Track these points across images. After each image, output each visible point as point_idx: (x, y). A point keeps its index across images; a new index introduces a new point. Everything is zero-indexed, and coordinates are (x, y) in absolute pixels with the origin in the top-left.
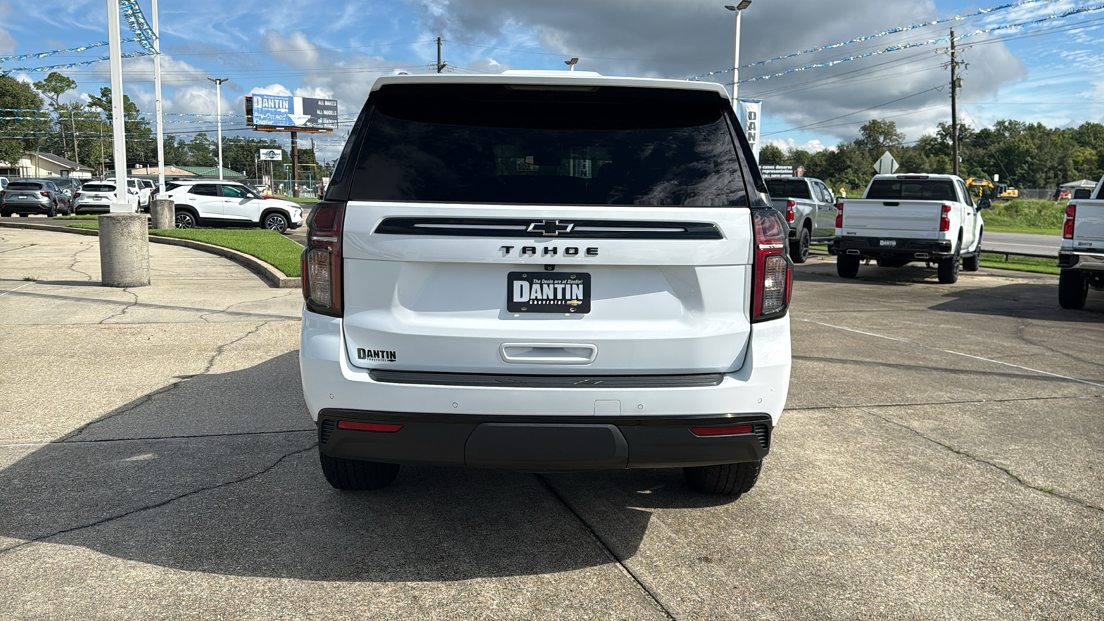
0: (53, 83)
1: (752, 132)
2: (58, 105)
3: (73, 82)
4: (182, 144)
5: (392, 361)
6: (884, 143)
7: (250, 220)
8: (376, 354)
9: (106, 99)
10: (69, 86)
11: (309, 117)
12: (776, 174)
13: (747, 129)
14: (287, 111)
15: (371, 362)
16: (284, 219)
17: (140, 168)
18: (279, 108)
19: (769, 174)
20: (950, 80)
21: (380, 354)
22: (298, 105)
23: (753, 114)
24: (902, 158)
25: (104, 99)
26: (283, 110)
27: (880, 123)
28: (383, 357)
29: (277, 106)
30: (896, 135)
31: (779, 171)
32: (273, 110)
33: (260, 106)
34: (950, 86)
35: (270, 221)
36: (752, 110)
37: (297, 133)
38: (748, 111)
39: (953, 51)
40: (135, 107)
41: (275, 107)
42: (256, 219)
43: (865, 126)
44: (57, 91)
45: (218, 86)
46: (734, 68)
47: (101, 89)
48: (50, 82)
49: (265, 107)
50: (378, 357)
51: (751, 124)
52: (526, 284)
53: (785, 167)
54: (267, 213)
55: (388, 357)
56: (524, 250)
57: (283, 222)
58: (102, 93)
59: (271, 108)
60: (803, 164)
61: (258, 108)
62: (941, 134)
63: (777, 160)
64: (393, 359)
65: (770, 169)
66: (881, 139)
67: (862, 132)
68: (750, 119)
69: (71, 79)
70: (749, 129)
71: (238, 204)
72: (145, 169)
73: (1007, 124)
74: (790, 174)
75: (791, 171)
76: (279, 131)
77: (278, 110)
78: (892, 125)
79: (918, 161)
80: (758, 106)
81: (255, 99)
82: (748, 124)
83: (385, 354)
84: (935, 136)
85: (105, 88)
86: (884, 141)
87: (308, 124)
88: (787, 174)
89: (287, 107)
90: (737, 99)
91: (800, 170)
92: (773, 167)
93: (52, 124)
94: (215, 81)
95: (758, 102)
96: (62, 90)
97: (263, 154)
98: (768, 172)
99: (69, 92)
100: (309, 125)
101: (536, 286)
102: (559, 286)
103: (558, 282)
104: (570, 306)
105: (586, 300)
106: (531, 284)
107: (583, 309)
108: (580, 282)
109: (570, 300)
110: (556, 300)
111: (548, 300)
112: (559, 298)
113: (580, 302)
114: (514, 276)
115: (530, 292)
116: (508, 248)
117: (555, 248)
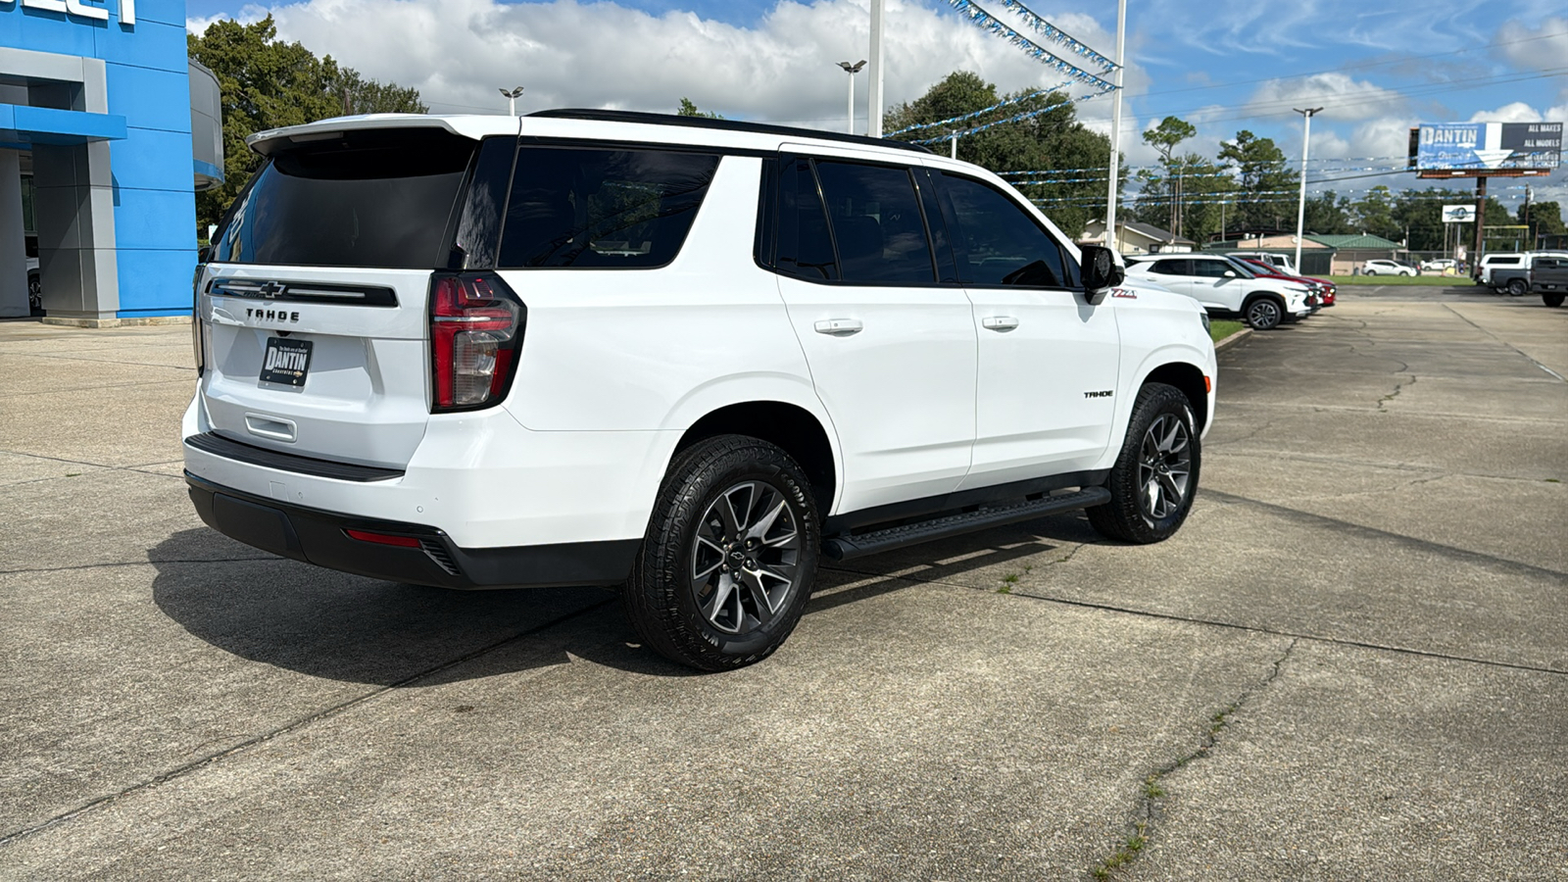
0: (1167, 131)
2: (1169, 158)
3: (1192, 128)
4: (1344, 202)
7: (1227, 309)
9: (1244, 147)
10: (1186, 134)
11: (1510, 152)
14: (1473, 145)
16: (1277, 308)
17: (1250, 238)
18: (1461, 141)
22: (1494, 135)
25: (1240, 147)
26: (1467, 145)
29: (1457, 140)
32: (1450, 145)
33: (1430, 142)
35: (1256, 310)
37: (1488, 179)
40: (1281, 155)
41: (1454, 141)
42: (1236, 307)
44: (1170, 141)
45: (1308, 119)
47: (1238, 133)
48: (1164, 130)
49: (1439, 142)
52: (274, 350)
54: (1253, 298)
56: (257, 313)
57: (1274, 312)
58: (1238, 139)
59: (1448, 142)
61: (1426, 145)
69: (1189, 125)
71: (1212, 286)
72: (1256, 240)
76: (1457, 177)
77: (1459, 145)
81: (1423, 132)
85: (1243, 132)
87: (1507, 162)
89: (1474, 139)
93: (1159, 184)
94: (1304, 113)
96: (1178, 139)
97: (1447, 213)
99: (1186, 142)
100: (1511, 164)
101: (280, 353)
102: (293, 355)
103: (293, 350)
104: (294, 377)
105: (305, 373)
106: (278, 350)
107: (301, 382)
108: (305, 351)
109: (296, 371)
110: (288, 369)
111: (284, 369)
112: (291, 367)
113: (301, 374)
114: (271, 342)
115: (278, 360)
116: (250, 311)
117: (273, 312)
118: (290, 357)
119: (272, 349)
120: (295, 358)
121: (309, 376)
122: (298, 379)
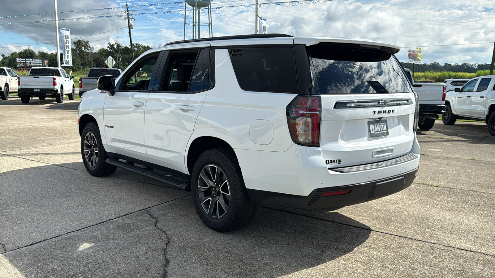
1: (68, 44)
5: (339, 163)
6: (85, 50)
8: (334, 161)
12: (33, 63)
13: (65, 43)
15: (330, 165)
19: (29, 63)
20: (128, 25)
21: (335, 161)
23: (67, 36)
24: (93, 58)
27: (82, 41)
28: (336, 162)
30: (90, 47)
31: (35, 62)
34: (128, 28)
36: (66, 34)
38: (64, 34)
39: (128, 13)
43: (75, 42)
46: (55, 13)
50: (334, 163)
51: (66, 40)
52: (373, 125)
53: (37, 60)
55: (338, 162)
56: (379, 112)
60: (46, 59)
62: (109, 48)
63: (33, 56)
64: (340, 163)
65: (30, 61)
66: (83, 48)
67: (74, 45)
68: (66, 38)
70: (66, 43)
73: (135, 45)
74: (41, 63)
75: (41, 62)
78: (87, 42)
79: (101, 60)
80: (69, 32)
82: (65, 41)
83: (337, 161)
84: (106, 48)
86: (84, 50)
88: (39, 63)
90: (58, 28)
91: (46, 62)
92: (32, 60)
95: (68, 30)
98: (29, 62)
101: (375, 126)
102: (381, 126)
103: (380, 124)
104: (384, 133)
105: (387, 130)
106: (374, 125)
107: (387, 134)
108: (385, 123)
109: (384, 131)
110: (381, 131)
111: (379, 131)
112: (381, 130)
113: (386, 131)
114: (370, 123)
115: (374, 129)
116: (375, 112)
117: (386, 111)
118: (380, 127)
119: (371, 126)
120: (382, 126)
121: (389, 131)
122: (386, 133)
